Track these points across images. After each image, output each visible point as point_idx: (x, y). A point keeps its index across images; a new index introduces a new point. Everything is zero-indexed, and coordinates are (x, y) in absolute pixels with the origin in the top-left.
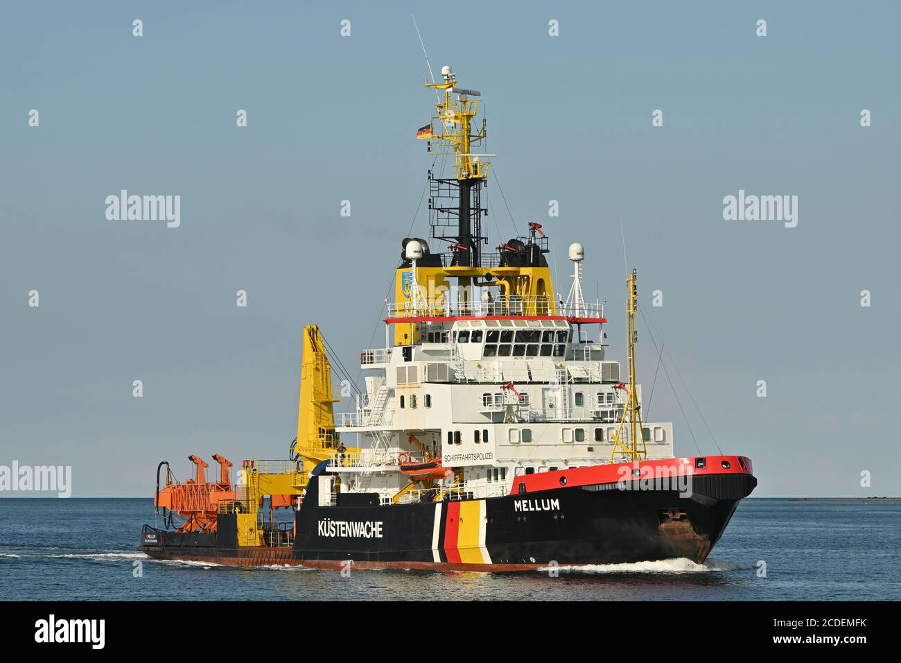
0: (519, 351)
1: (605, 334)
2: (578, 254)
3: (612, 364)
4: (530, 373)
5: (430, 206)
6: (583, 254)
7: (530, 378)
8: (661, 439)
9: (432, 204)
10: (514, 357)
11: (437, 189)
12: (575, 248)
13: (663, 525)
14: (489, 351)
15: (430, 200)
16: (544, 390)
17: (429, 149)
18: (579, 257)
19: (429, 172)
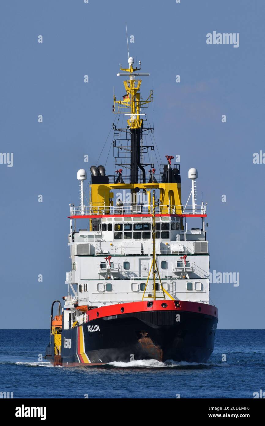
0: (137, 236)
1: (207, 224)
2: (192, 175)
3: (201, 243)
4: (142, 249)
5: (114, 145)
6: (195, 175)
7: (142, 252)
8: (200, 289)
9: (115, 144)
10: (134, 239)
11: (118, 135)
12: (191, 171)
13: (140, 340)
14: (117, 237)
15: (114, 142)
16: (140, 260)
17: (113, 110)
18: (193, 177)
19: (113, 124)
